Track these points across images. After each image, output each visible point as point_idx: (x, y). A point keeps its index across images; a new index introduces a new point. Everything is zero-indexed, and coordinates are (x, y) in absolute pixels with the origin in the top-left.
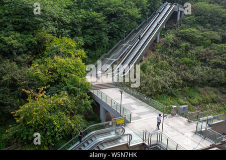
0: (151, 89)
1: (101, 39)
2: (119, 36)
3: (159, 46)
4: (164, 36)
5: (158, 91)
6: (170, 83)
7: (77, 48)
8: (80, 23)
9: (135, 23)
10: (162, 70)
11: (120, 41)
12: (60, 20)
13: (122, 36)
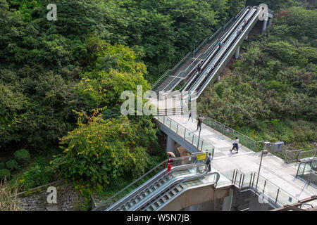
0: (230, 119)
1: (165, 50)
2: (188, 46)
3: (239, 62)
4: (246, 51)
5: (238, 123)
6: (255, 113)
7: (137, 60)
8: (140, 27)
9: (208, 31)
10: (244, 96)
11: (189, 53)
12: (115, 22)
13: (191, 47)
